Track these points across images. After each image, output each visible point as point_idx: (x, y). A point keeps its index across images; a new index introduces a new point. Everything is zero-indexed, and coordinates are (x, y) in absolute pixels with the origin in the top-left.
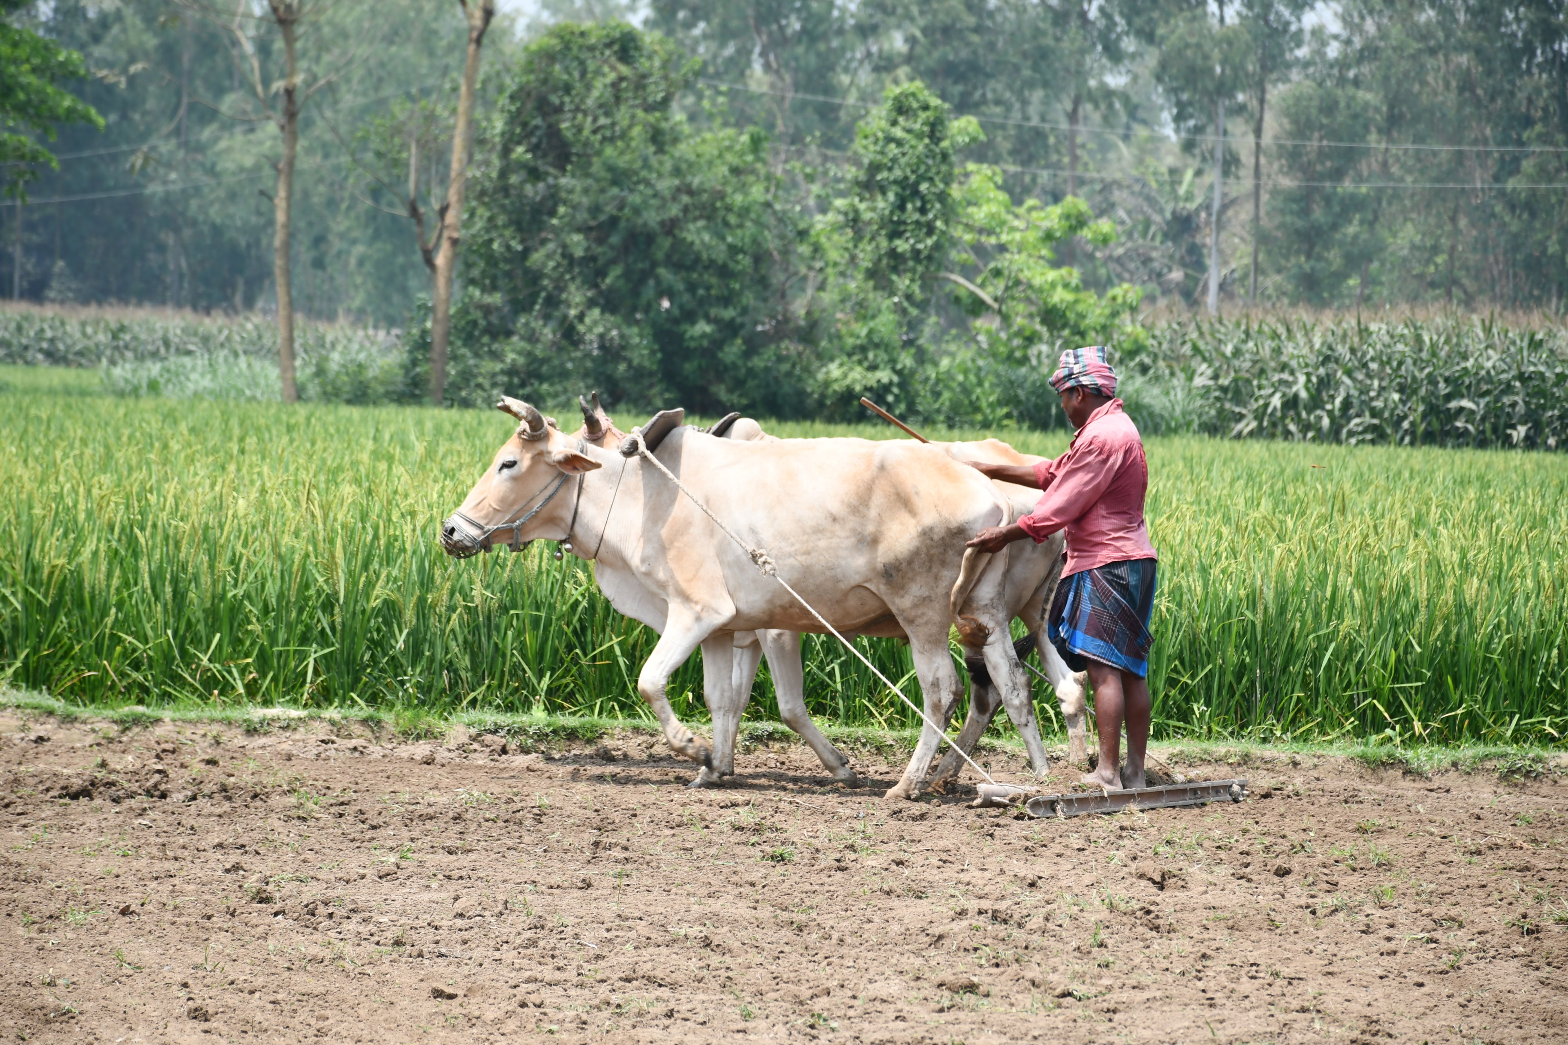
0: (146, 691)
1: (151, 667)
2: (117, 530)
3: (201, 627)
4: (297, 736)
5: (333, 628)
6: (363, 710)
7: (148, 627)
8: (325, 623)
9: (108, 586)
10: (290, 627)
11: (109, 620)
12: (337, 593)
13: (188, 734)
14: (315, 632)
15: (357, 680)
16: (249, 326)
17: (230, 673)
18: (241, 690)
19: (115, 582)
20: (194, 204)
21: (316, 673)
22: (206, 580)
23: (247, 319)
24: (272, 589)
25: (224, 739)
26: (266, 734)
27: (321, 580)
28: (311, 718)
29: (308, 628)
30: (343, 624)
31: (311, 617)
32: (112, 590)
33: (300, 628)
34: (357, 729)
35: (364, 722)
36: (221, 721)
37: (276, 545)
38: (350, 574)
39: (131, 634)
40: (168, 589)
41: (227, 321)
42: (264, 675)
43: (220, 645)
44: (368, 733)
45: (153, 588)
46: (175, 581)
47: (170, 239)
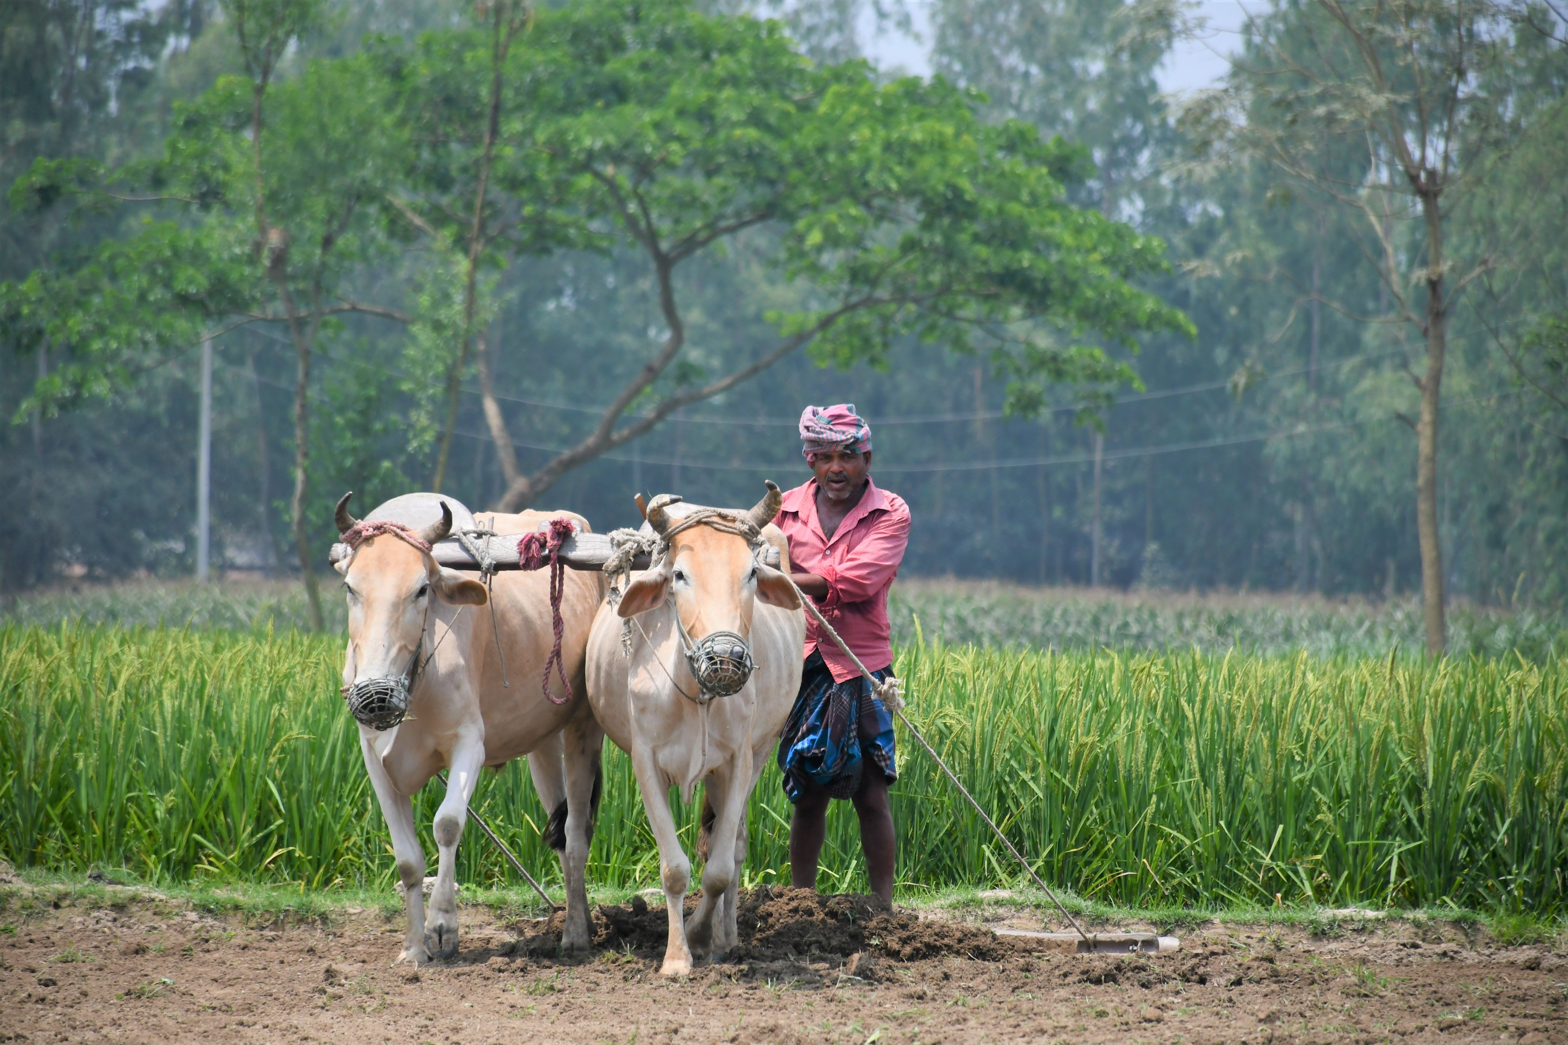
0: (1195, 895)
1: (1200, 867)
2: (1159, 710)
3: (1260, 818)
4: (1375, 941)
5: (1421, 819)
6: (1454, 910)
7: (1196, 819)
8: (1412, 812)
9: (1148, 769)
10: (1367, 818)
11: (1151, 809)
12: (1424, 776)
13: (1242, 937)
14: (1400, 824)
15: (1450, 881)
16: (1399, 615)
17: (1296, 872)
18: (1310, 893)
19: (1155, 765)
20: (1329, 463)
21: (1401, 873)
22: (1266, 760)
23: (1397, 606)
24: (1345, 771)
25: (1286, 944)
26: (1337, 938)
27: (1405, 760)
28: (1392, 919)
29: (1391, 819)
30: (1433, 812)
31: (1394, 806)
32: (1152, 775)
33: (1381, 820)
34: (1447, 932)
35: (1456, 923)
36: (1282, 923)
37: (1351, 718)
38: (1441, 753)
39: (1177, 828)
40: (1221, 772)
41: (1369, 610)
42: (1337, 875)
43: (1283, 838)
44: (1461, 937)
45: (1202, 771)
46: (1228, 765)
47: (1298, 514)
